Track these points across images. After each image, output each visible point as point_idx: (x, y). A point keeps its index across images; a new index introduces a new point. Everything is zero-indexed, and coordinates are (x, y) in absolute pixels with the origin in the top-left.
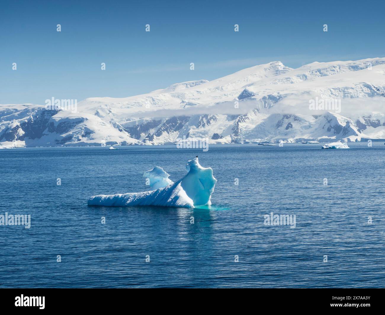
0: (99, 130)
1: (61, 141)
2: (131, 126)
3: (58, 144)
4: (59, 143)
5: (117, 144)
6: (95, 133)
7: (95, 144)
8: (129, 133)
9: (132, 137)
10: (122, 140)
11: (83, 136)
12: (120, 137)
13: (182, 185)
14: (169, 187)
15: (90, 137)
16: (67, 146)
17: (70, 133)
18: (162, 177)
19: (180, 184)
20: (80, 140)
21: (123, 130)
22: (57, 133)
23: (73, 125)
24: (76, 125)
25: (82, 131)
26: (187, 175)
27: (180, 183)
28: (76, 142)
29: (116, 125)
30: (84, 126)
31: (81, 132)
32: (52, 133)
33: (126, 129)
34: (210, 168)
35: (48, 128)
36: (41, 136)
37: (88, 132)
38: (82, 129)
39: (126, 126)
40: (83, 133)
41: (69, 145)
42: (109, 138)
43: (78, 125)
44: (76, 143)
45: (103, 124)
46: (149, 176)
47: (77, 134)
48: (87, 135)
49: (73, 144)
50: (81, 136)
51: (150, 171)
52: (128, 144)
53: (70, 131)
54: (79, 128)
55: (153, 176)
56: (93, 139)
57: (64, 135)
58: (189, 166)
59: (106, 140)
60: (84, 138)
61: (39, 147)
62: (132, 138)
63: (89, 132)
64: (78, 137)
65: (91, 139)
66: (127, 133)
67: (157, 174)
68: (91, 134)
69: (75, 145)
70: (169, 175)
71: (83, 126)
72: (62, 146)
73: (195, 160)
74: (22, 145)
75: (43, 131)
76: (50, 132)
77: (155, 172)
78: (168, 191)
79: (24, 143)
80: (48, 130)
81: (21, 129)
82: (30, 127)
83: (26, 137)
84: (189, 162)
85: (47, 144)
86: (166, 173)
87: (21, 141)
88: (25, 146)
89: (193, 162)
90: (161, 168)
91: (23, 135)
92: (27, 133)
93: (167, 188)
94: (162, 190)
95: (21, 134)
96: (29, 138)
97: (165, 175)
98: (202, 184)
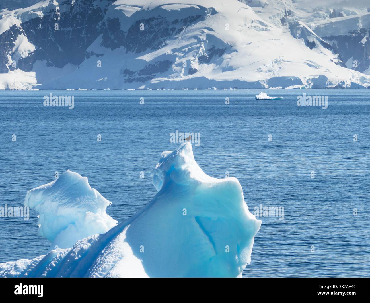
0: (250, 44)
1: (139, 75)
2: (343, 32)
3: (130, 81)
4: (132, 78)
5: (300, 82)
6: (236, 51)
7: (238, 84)
8: (335, 52)
9: (343, 65)
10: (315, 73)
11: (202, 60)
12: (309, 65)
13: (129, 239)
14: (86, 246)
15: (224, 65)
16: (155, 87)
17: (167, 50)
18: (84, 210)
19: (123, 235)
20: (191, 71)
21: (318, 43)
22: (129, 49)
23: (174, 29)
24: (182, 29)
25: (201, 46)
26: (153, 203)
27: (125, 231)
28: (183, 77)
29: (298, 29)
30: (206, 31)
31: (198, 48)
32: (112, 50)
33: (327, 42)
34: (234, 180)
35: (101, 35)
36: (83, 60)
37: (216, 48)
38: (199, 41)
39: (329, 33)
40: (202, 51)
41: (162, 85)
42: (276, 67)
43: (190, 28)
44: (181, 81)
45: (261, 27)
46: (43, 204)
47: (186, 53)
48: (214, 56)
49: (172, 81)
50: (197, 60)
51: (44, 189)
52: (331, 84)
53: (166, 45)
54: (190, 38)
55: (55, 204)
56: (231, 69)
57: (148, 57)
58: (161, 171)
59: (269, 71)
60: (205, 65)
61: (77, 89)
62: (346, 67)
63: (221, 48)
64: (189, 62)
65: (224, 70)
66: (329, 53)
67: (67, 200)
68: (226, 56)
69: (180, 85)
70: (108, 203)
71: (203, 32)
72: (143, 87)
73: (184, 150)
74: (27, 83)
75: (89, 43)
76: (108, 48)
77: (63, 192)
78: (80, 259)
79: (34, 77)
80: (102, 43)
81: (25, 36)
82: (51, 31)
83: (38, 61)
84: (162, 157)
85: (99, 80)
86: (98, 195)
87: (24, 70)
88: (37, 87)
89: (176, 156)
90: (84, 177)
91: (29, 54)
92: (41, 48)
93: (78, 249)
94: (60, 257)
95: (26, 52)
96: (47, 64)
97: (95, 200)
98: (206, 236)
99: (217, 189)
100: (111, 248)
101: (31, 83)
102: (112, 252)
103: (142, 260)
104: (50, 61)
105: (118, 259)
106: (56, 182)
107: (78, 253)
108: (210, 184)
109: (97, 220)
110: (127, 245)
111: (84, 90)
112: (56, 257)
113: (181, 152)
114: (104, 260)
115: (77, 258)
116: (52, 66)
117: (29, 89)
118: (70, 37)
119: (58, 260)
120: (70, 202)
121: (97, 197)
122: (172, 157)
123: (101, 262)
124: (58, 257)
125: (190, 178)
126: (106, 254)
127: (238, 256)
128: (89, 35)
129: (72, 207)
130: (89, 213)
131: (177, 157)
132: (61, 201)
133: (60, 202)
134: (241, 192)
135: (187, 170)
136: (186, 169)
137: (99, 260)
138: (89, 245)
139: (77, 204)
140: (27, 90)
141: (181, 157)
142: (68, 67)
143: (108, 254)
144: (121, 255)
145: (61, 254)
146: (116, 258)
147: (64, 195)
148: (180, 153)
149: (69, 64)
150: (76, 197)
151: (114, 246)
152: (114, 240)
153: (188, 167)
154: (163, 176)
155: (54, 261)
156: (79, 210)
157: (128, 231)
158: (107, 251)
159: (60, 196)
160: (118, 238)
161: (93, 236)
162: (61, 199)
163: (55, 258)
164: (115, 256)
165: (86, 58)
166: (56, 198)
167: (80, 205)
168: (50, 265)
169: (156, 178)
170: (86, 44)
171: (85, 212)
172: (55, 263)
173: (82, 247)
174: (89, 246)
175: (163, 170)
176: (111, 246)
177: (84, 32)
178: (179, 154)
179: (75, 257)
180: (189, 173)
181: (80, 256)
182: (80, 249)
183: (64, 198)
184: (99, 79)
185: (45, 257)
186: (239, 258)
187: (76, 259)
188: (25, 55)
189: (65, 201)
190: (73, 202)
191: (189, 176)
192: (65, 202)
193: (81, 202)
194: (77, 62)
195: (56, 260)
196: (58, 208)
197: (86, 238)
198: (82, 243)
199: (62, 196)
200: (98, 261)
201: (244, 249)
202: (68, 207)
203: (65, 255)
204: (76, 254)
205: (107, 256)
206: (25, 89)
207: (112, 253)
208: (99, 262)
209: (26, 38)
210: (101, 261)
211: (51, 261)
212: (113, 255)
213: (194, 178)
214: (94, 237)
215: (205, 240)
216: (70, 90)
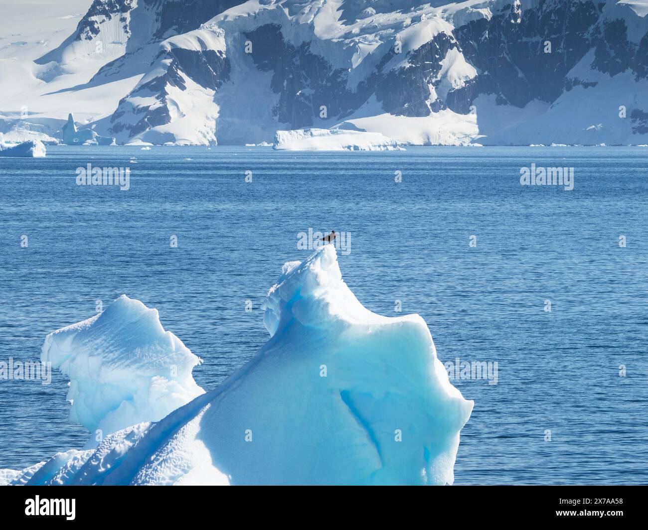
14: (122, 445)
18: (148, 373)
19: (193, 427)
27: (198, 419)
32: (612, 75)
34: (416, 319)
35: (593, 50)
36: (560, 93)
46: (73, 360)
51: (75, 330)
55: (95, 361)
58: (277, 301)
61: (548, 145)
67: (117, 353)
70: (196, 361)
73: (319, 259)
74: (462, 133)
75: (572, 63)
76: (604, 72)
77: (110, 338)
78: (108, 472)
79: (474, 123)
80: (593, 63)
81: (460, 51)
82: (504, 43)
83: (481, 95)
84: (283, 272)
85: (588, 129)
86: (176, 344)
87: (457, 111)
88: (478, 141)
89: (304, 271)
90: (152, 310)
91: (466, 82)
92: (486, 73)
93: (105, 452)
94: (73, 467)
95: (460, 79)
96: (497, 100)
97: (171, 355)
98: (362, 429)
99: (381, 337)
100: (169, 451)
101: (468, 134)
102: (170, 458)
103: (230, 476)
104: (502, 96)
105: (180, 472)
106: (100, 318)
107: (104, 459)
108: (368, 327)
109: (173, 394)
110: (201, 444)
111: (561, 145)
112: (66, 467)
113: (314, 264)
114: (153, 475)
115: (102, 470)
116: (505, 104)
117: (465, 145)
118: (538, 53)
119: (68, 473)
120: (122, 358)
121: (174, 349)
122: (297, 273)
123: (148, 479)
124: (69, 466)
125: (328, 315)
126: (157, 463)
127: (426, 470)
128: (571, 50)
129: (126, 366)
130: (156, 380)
131: (306, 272)
132: (106, 354)
133: (105, 357)
134: (431, 344)
135: (323, 299)
136: (321, 298)
137: (144, 475)
138: (129, 444)
139: (135, 362)
140: (462, 145)
141: (313, 273)
142: (534, 105)
143: (162, 462)
144: (186, 465)
145: (76, 461)
146: (176, 471)
147: (112, 344)
148: (312, 264)
149: (536, 100)
150: (134, 348)
151: (174, 448)
152: (175, 435)
153: (326, 293)
154: (280, 311)
155: (61, 474)
156: (139, 372)
157: (204, 417)
158: (161, 456)
159: (104, 345)
160: (183, 432)
161: (136, 426)
162: (107, 350)
163: (64, 467)
164: (176, 466)
165: (565, 91)
166: (97, 349)
167: (141, 364)
168: (53, 481)
169: (270, 313)
170: (566, 64)
171: (150, 378)
172: (63, 478)
173: (113, 448)
174: (127, 447)
175: (280, 299)
176: (169, 446)
177: (562, 44)
178: (309, 267)
179: (100, 468)
180: (327, 304)
181: (109, 466)
182: (109, 451)
183: (112, 350)
184: (588, 127)
185: (45, 466)
186: (428, 475)
187: (100, 470)
188: (459, 84)
189: (114, 355)
190: (128, 358)
191: (327, 311)
192: (114, 357)
193: (144, 358)
194: (550, 96)
195: (65, 473)
196: (100, 369)
197: (123, 430)
198: (115, 439)
199: (108, 345)
200: (141, 476)
201: (440, 457)
202: (118, 366)
203: (83, 463)
204: (102, 461)
205: (159, 467)
206: (457, 143)
207: (169, 461)
208: (143, 478)
209: (461, 55)
210: (146, 475)
211: (56, 475)
212: (171, 466)
213: (336, 315)
214: (138, 428)
215: (360, 437)
216: (537, 145)
